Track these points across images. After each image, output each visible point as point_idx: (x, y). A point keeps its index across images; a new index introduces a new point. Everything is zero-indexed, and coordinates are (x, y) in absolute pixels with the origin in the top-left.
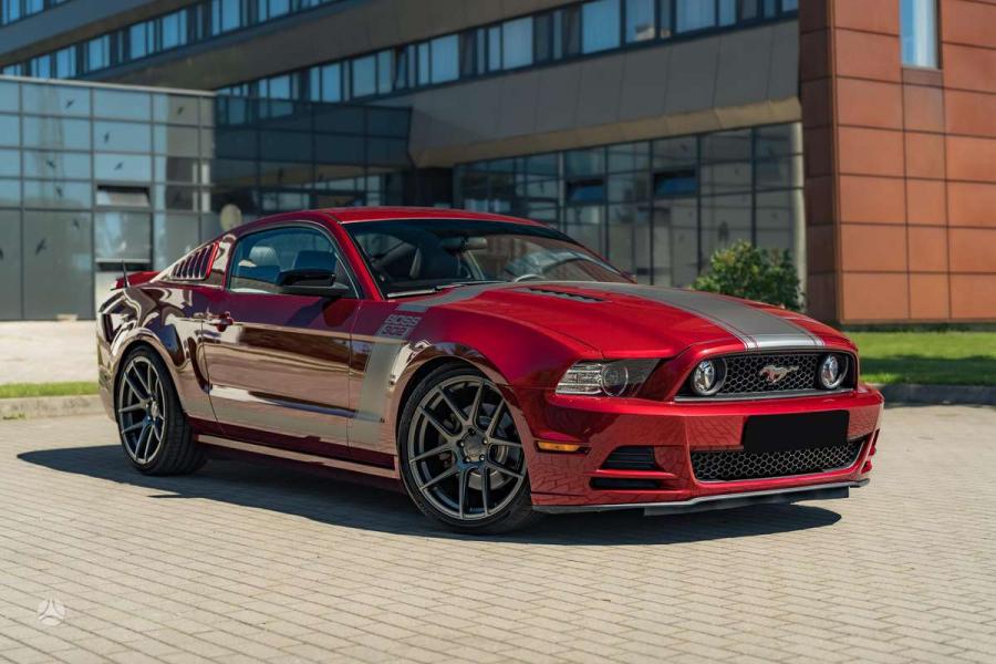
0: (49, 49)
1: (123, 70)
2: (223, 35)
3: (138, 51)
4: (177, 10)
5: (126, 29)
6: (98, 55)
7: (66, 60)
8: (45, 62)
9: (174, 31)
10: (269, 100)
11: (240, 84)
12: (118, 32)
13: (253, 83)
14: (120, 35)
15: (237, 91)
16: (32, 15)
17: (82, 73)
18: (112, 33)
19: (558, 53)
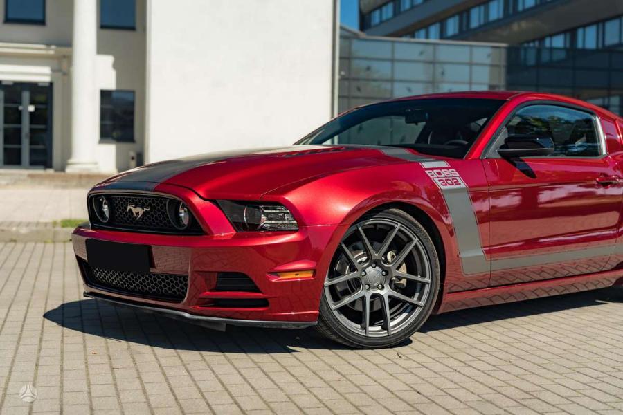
0: (424, 25)
1: (465, 33)
2: (525, 11)
3: (474, 23)
5: (468, 11)
6: (452, 26)
7: (434, 30)
8: (423, 32)
9: (496, 11)
10: (552, 49)
11: (534, 41)
12: (463, 13)
13: (542, 39)
14: (465, 15)
15: (531, 45)
16: (417, 6)
18: (460, 14)
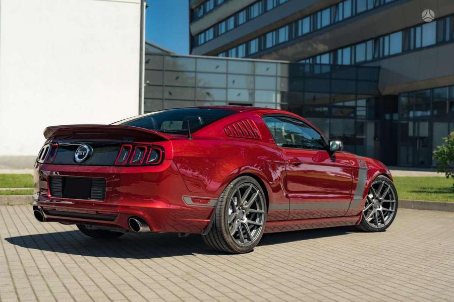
0: (235, 45)
1: (263, 52)
2: (303, 36)
3: (269, 44)
4: (284, 26)
5: (265, 35)
6: (254, 46)
7: (242, 49)
8: (234, 50)
10: (321, 65)
11: (309, 58)
12: (262, 36)
13: (314, 57)
14: (262, 38)
15: (308, 61)
16: (230, 30)
17: (248, 55)
18: (259, 37)
19: (448, 38)
